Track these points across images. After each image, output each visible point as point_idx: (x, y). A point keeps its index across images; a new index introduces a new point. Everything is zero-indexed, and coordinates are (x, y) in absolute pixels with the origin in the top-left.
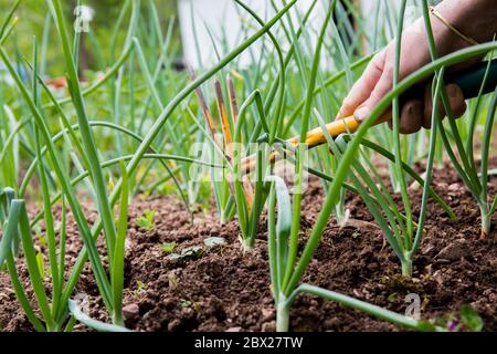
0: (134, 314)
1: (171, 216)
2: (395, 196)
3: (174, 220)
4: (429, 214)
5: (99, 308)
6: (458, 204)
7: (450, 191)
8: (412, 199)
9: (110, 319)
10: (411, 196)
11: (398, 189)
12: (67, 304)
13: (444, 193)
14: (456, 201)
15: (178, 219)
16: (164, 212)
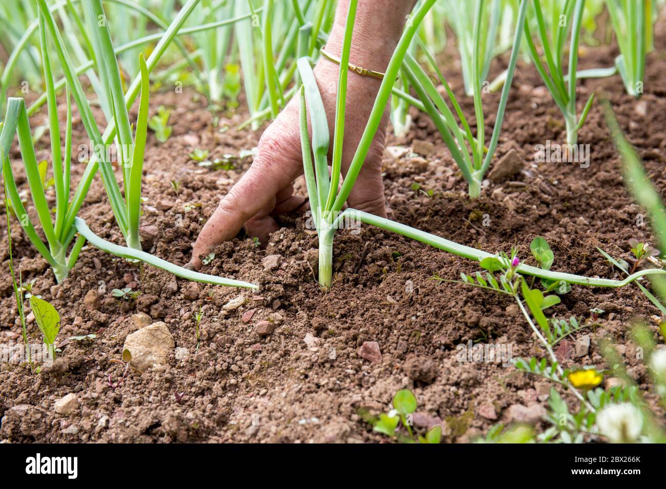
0: (154, 237)
1: (189, 116)
2: (466, 101)
3: (193, 121)
4: (506, 126)
5: (111, 227)
6: (543, 114)
7: (535, 96)
8: (488, 105)
9: (124, 241)
10: (488, 100)
11: (471, 91)
12: (74, 222)
13: (528, 99)
14: (541, 110)
15: (198, 119)
16: (180, 110)
